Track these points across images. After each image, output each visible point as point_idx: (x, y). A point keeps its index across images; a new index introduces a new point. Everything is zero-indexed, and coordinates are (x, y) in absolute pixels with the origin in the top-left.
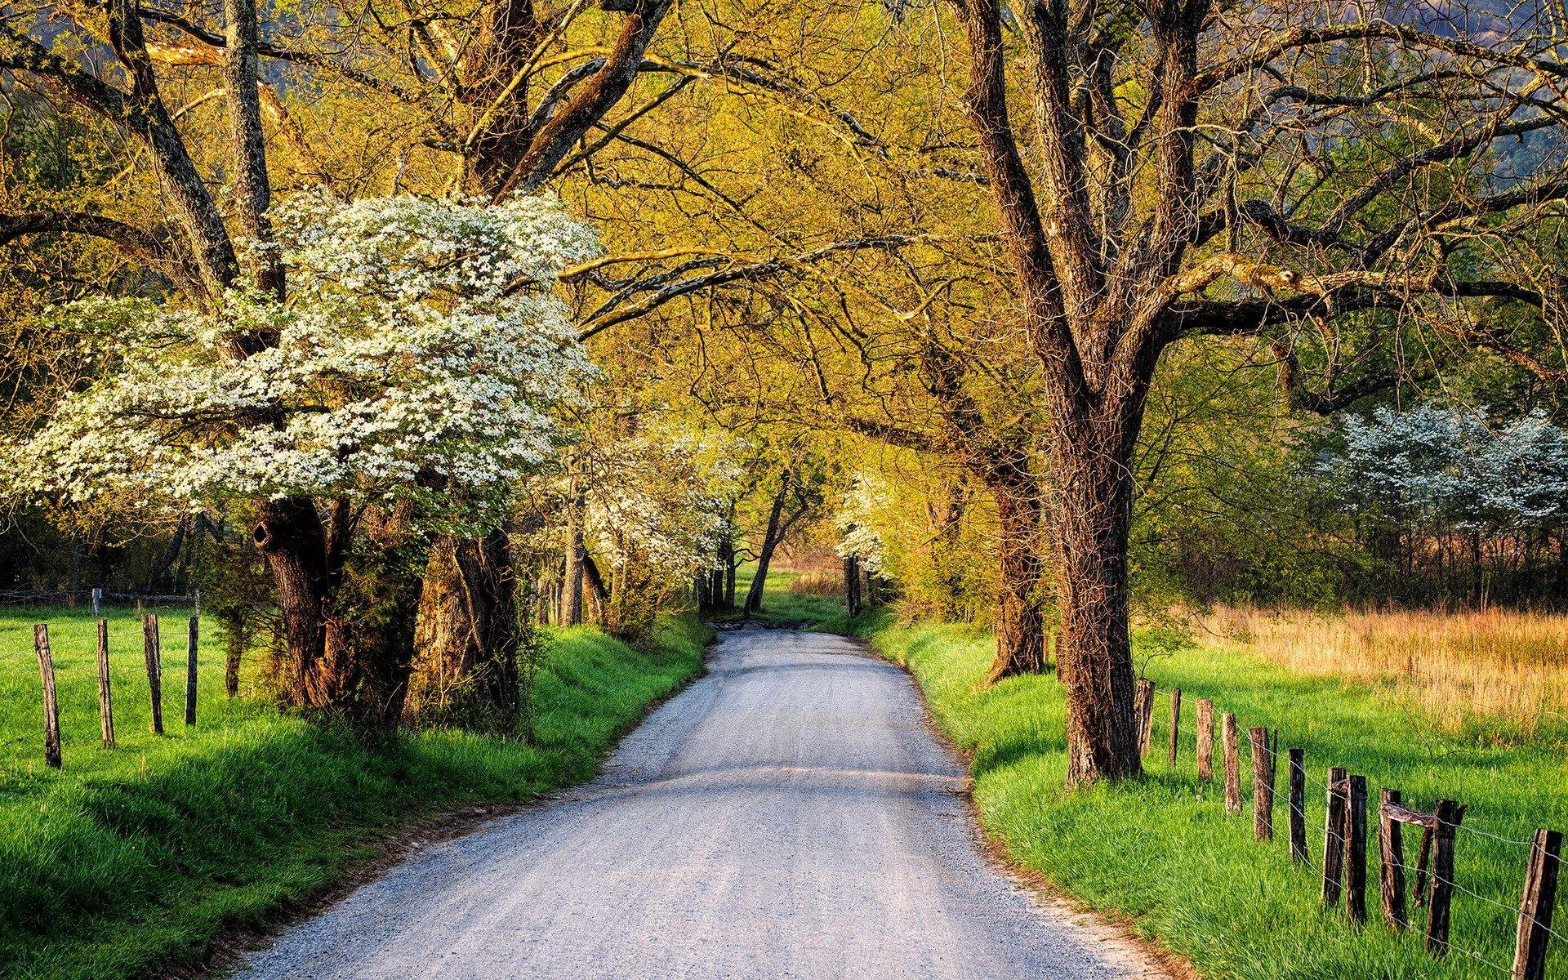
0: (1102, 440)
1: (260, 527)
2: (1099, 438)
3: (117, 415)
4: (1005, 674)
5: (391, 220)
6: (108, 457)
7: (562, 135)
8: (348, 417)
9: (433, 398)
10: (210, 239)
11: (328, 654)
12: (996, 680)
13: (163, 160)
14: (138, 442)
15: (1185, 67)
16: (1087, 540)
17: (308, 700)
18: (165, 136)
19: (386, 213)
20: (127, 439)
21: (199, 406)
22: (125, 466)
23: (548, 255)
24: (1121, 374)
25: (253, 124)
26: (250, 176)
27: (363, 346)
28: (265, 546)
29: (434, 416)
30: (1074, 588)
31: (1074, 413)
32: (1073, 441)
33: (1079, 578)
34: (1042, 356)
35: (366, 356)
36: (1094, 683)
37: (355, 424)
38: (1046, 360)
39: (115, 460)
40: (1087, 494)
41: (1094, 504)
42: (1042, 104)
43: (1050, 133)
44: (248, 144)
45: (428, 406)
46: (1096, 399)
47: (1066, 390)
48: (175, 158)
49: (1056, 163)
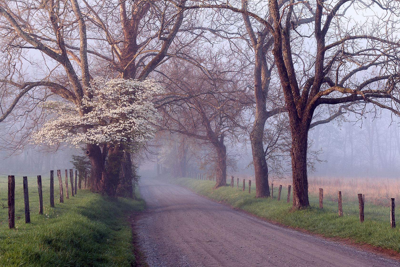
0: (302, 129)
1: (88, 151)
2: (301, 129)
3: (59, 126)
4: (219, 186)
5: (119, 84)
6: (58, 135)
7: (151, 67)
8: (111, 127)
9: (130, 123)
10: (78, 87)
11: (103, 179)
12: (217, 187)
13: (68, 70)
14: (64, 132)
15: (323, 44)
16: (298, 152)
17: (98, 189)
18: (69, 64)
19: (118, 82)
20: (61, 131)
21: (78, 124)
22: (61, 137)
23: (155, 92)
24: (307, 114)
25: (86, 63)
26: (86, 74)
27: (114, 111)
28: (89, 155)
29: (131, 127)
30: (295, 163)
31: (296, 123)
32: (295, 129)
33: (296, 161)
34: (289, 110)
35: (115, 113)
36: (300, 184)
37: (113, 128)
38: (289, 111)
39: (59, 136)
40: (298, 141)
41: (300, 144)
42: (285, 53)
43: (287, 60)
44: (85, 67)
45: (129, 125)
46: (301, 120)
47: (294, 118)
48: (71, 69)
49: (288, 67)
